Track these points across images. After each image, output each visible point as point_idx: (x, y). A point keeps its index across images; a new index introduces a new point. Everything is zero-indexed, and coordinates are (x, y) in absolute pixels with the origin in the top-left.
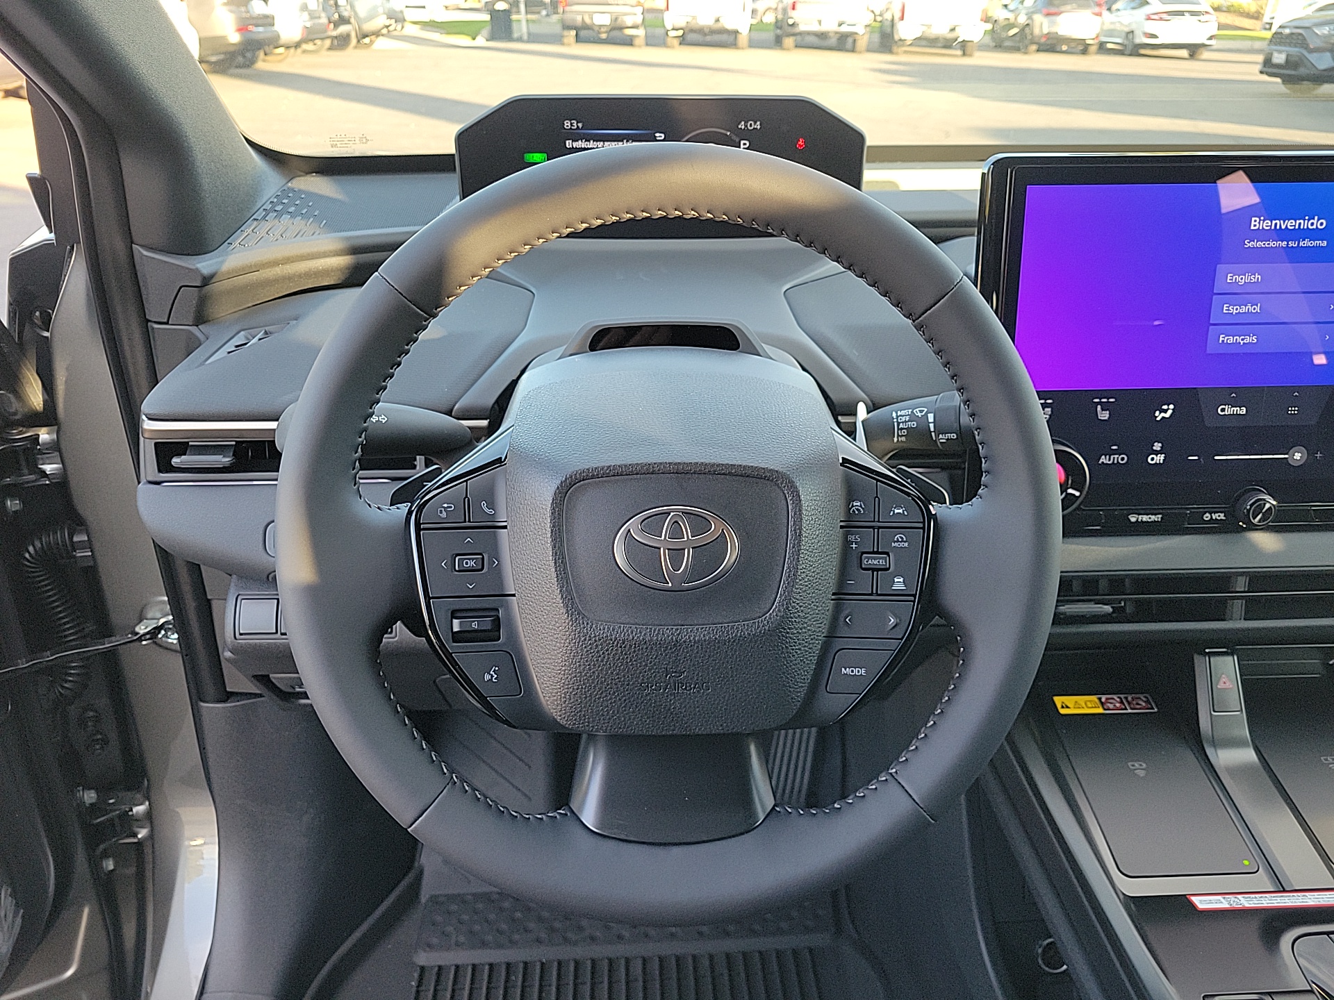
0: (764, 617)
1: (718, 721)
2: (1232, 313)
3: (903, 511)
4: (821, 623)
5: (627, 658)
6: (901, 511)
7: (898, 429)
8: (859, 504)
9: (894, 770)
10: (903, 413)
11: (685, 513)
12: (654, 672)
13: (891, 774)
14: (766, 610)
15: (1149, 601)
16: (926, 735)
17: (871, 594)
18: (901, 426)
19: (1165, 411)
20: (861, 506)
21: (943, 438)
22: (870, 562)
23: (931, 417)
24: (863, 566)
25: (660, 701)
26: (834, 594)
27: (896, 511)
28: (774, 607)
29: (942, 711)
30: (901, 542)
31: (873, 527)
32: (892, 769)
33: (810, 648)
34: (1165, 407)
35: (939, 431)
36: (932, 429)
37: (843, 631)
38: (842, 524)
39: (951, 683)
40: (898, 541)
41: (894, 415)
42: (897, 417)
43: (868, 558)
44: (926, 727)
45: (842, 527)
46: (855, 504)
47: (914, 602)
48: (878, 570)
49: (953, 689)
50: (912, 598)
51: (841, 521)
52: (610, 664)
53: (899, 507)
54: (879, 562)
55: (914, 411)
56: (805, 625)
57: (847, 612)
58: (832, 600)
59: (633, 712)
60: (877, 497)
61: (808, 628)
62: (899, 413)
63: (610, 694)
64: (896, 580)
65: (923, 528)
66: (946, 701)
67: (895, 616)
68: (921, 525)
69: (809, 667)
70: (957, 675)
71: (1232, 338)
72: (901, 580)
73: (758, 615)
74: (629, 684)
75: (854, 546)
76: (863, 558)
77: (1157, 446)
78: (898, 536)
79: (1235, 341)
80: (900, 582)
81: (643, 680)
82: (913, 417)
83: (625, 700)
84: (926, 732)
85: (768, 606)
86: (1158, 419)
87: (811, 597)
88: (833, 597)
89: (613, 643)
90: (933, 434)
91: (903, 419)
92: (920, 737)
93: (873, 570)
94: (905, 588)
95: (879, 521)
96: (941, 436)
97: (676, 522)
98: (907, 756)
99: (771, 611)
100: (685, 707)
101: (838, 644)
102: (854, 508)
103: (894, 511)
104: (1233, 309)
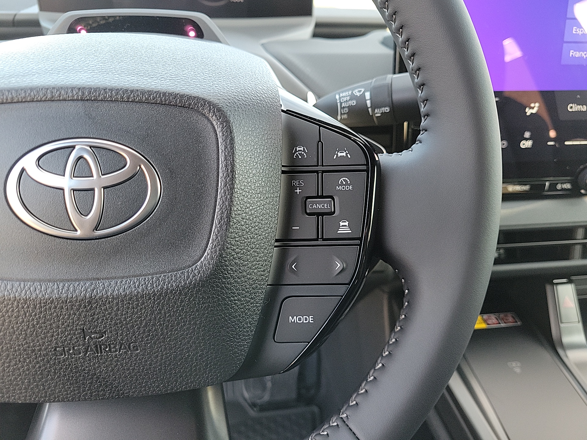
0: (195, 266)
1: (154, 382)
2: (579, 34)
3: (346, 154)
4: (264, 271)
5: (33, 319)
6: (344, 154)
7: (341, 108)
8: (302, 149)
9: (345, 415)
10: (344, 94)
11: (93, 147)
12: (68, 335)
13: (342, 418)
14: (196, 258)
15: (515, 249)
16: (375, 378)
17: (317, 240)
18: (343, 105)
19: (533, 108)
20: (304, 151)
21: (378, 113)
22: (314, 206)
23: (368, 95)
24: (308, 211)
25: (82, 366)
26: (277, 241)
27: (340, 154)
28: (206, 254)
29: (390, 353)
30: (345, 185)
31: (317, 172)
32: (343, 414)
33: (252, 298)
34: (532, 105)
35: (374, 107)
36: (369, 105)
37: (289, 278)
38: (283, 169)
39: (397, 324)
40: (342, 184)
41: (337, 97)
42: (340, 98)
43: (313, 203)
44: (375, 369)
45: (283, 172)
46: (298, 149)
47: (360, 245)
48: (322, 214)
49: (399, 330)
50: (358, 242)
51: (283, 166)
52: (13, 328)
53: (341, 150)
54: (323, 206)
55: (354, 92)
56: (245, 274)
57: (292, 259)
58: (275, 247)
59: (52, 379)
60: (320, 141)
61: (249, 276)
62: (341, 95)
63: (20, 361)
64: (341, 224)
65: (367, 171)
66: (394, 342)
67: (342, 261)
68: (364, 167)
69: (253, 318)
70: (403, 316)
71: (578, 53)
72: (347, 224)
73: (189, 263)
74: (41, 349)
75: (298, 191)
76: (307, 203)
77: (527, 135)
78: (342, 179)
79: (580, 56)
80: (346, 226)
81: (57, 343)
82: (353, 97)
83: (40, 367)
84: (375, 375)
85: (199, 253)
86: (528, 114)
87: (250, 242)
88: (276, 244)
89: (13, 304)
90: (370, 109)
91: (345, 99)
92: (369, 380)
93: (318, 214)
94: (350, 231)
95: (323, 166)
96: (376, 110)
97: (81, 157)
98: (357, 400)
99: (202, 259)
100: (113, 370)
101: (286, 291)
102: (297, 153)
103: (337, 154)
104: (579, 30)
